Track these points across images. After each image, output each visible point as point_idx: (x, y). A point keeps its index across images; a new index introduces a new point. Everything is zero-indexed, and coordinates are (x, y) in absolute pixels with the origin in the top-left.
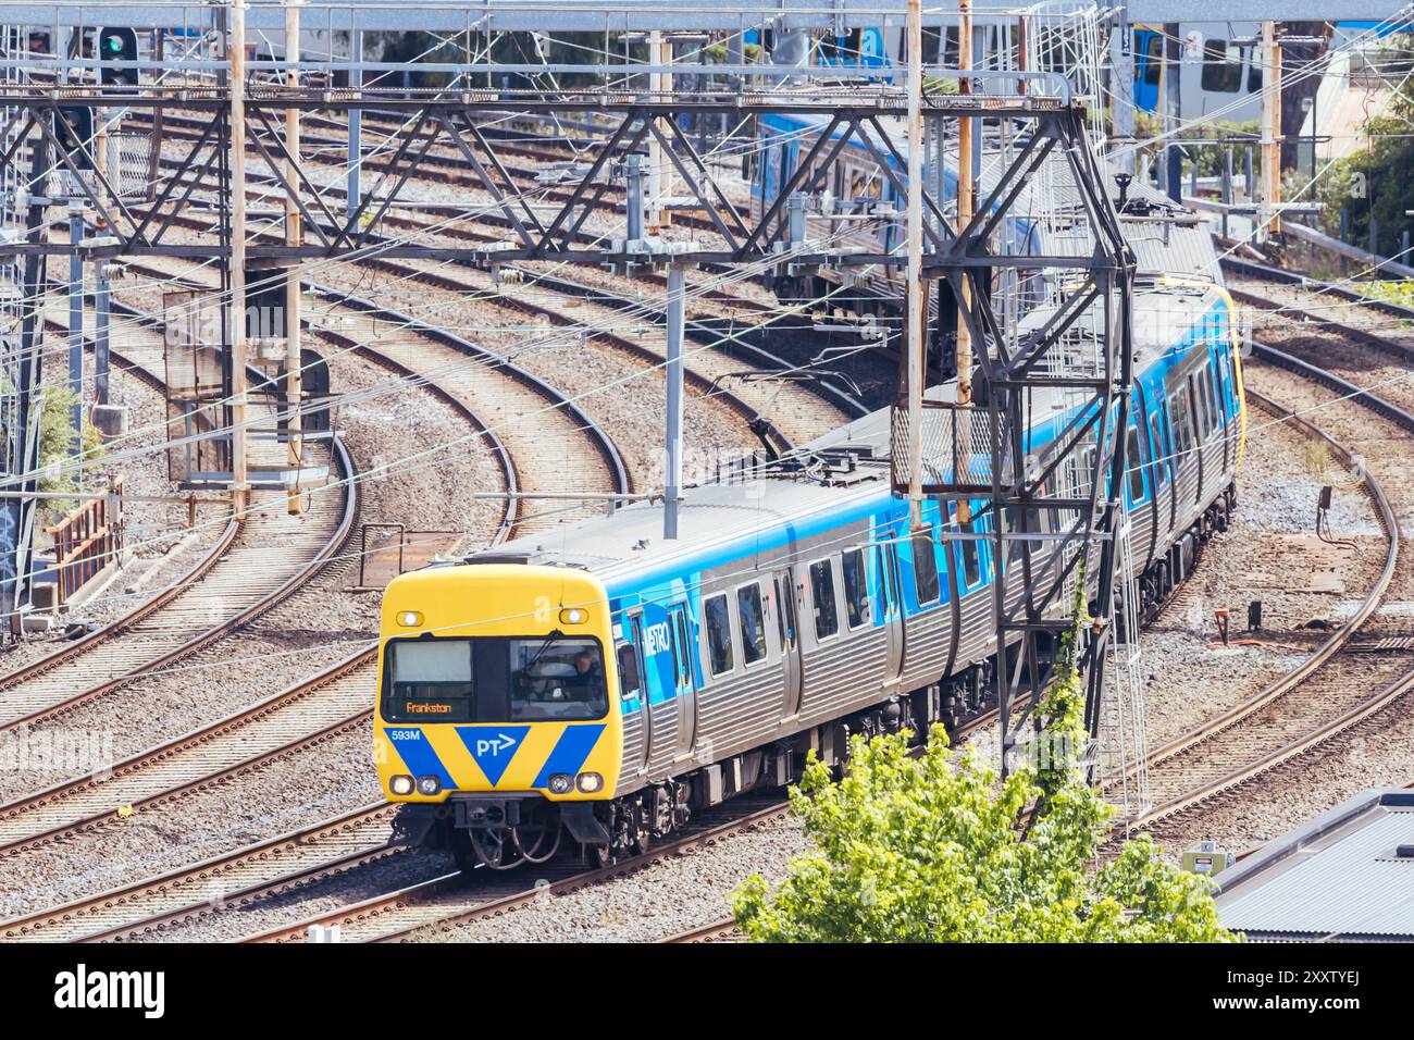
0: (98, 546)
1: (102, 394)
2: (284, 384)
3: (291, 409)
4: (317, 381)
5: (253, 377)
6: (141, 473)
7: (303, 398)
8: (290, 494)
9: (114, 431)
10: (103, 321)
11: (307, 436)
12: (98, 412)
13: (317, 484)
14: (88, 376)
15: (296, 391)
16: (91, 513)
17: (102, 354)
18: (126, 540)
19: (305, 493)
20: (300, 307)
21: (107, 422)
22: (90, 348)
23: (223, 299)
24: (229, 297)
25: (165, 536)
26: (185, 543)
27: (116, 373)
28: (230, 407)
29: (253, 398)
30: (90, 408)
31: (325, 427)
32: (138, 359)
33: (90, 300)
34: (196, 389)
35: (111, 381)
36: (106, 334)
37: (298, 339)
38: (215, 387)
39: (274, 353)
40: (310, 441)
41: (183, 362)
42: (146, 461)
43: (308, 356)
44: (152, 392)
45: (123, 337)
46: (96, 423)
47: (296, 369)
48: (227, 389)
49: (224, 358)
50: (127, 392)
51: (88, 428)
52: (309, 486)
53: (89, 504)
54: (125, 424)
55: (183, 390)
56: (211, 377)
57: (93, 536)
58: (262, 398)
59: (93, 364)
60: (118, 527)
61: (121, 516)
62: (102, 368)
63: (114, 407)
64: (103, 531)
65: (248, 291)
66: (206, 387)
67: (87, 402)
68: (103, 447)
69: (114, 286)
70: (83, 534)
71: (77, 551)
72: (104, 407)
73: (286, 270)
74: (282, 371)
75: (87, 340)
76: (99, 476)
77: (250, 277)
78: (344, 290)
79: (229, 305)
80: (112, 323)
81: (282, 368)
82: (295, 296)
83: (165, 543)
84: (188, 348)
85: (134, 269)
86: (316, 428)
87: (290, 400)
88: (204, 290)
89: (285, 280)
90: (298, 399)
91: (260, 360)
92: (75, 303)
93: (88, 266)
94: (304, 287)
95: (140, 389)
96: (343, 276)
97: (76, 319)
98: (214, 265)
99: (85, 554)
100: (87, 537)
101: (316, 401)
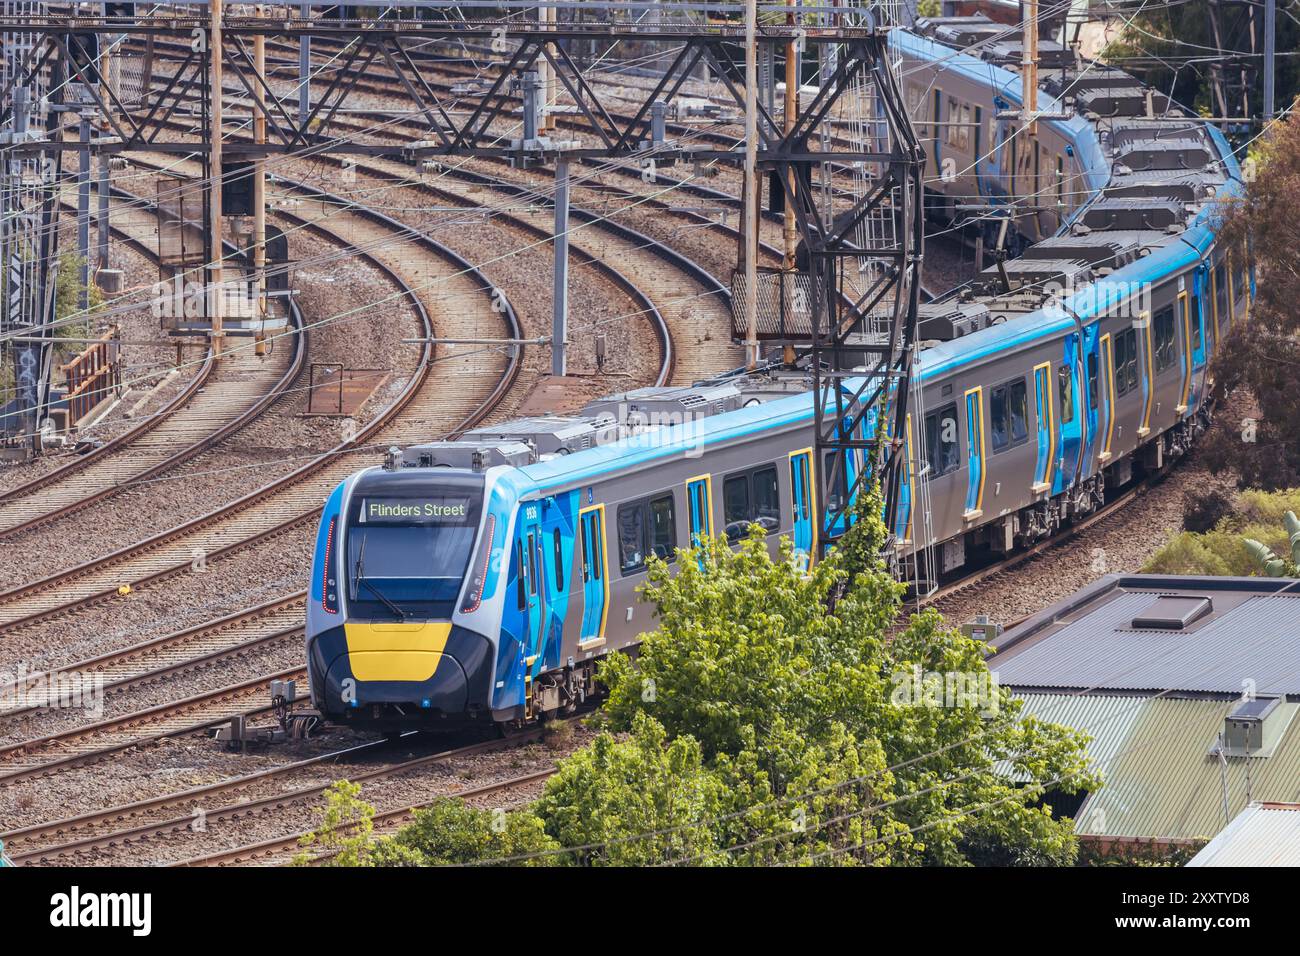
0: (101, 381)
1: (104, 260)
2: (252, 253)
3: (258, 272)
4: (278, 250)
5: (226, 249)
6: (134, 323)
7: (266, 264)
8: (257, 340)
9: (112, 288)
10: (104, 204)
11: (270, 294)
12: (101, 274)
13: (277, 332)
14: (93, 248)
15: (262, 259)
16: (96, 354)
17: (103, 228)
18: (123, 375)
19: (269, 339)
20: (265, 196)
21: (107, 282)
22: (95, 224)
23: (204, 186)
24: (209, 185)
25: (153, 373)
26: (169, 378)
27: (115, 247)
28: (210, 271)
29: (229, 264)
30: (94, 272)
31: (285, 287)
32: (133, 233)
33: (95, 186)
34: (183, 256)
35: (110, 250)
36: (107, 214)
37: (262, 219)
38: (198, 255)
39: (244, 229)
40: (272, 298)
41: (173, 234)
42: (138, 313)
43: (271, 230)
44: (143, 260)
45: (121, 217)
46: (99, 283)
47: (262, 241)
48: (207, 256)
49: (205, 235)
50: (124, 258)
51: (91, 286)
52: (271, 333)
53: (93, 347)
54: (121, 284)
55: (172, 257)
56: (194, 247)
57: (97, 373)
58: (233, 264)
59: (96, 237)
60: (115, 368)
61: (119, 357)
62: (103, 240)
63: (113, 271)
64: (105, 369)
65: (224, 180)
66: (191, 255)
67: (93, 268)
68: (105, 303)
69: (115, 175)
70: (89, 371)
71: (84, 384)
72: (104, 271)
73: (253, 163)
74: (250, 242)
75: (92, 218)
76: (101, 325)
77: (225, 168)
78: (294, 178)
79: (209, 191)
80: (112, 205)
81: (251, 240)
82: (260, 183)
83: (154, 378)
84: (176, 224)
85: (132, 162)
86: (277, 287)
87: (258, 265)
88: (189, 179)
89: (253, 170)
90: (263, 265)
91: (234, 234)
92: (83, 189)
93: (95, 160)
94: (267, 177)
95: (133, 257)
96: (293, 168)
97: (84, 201)
98: (196, 159)
99: (90, 387)
100: (93, 373)
101: (277, 266)
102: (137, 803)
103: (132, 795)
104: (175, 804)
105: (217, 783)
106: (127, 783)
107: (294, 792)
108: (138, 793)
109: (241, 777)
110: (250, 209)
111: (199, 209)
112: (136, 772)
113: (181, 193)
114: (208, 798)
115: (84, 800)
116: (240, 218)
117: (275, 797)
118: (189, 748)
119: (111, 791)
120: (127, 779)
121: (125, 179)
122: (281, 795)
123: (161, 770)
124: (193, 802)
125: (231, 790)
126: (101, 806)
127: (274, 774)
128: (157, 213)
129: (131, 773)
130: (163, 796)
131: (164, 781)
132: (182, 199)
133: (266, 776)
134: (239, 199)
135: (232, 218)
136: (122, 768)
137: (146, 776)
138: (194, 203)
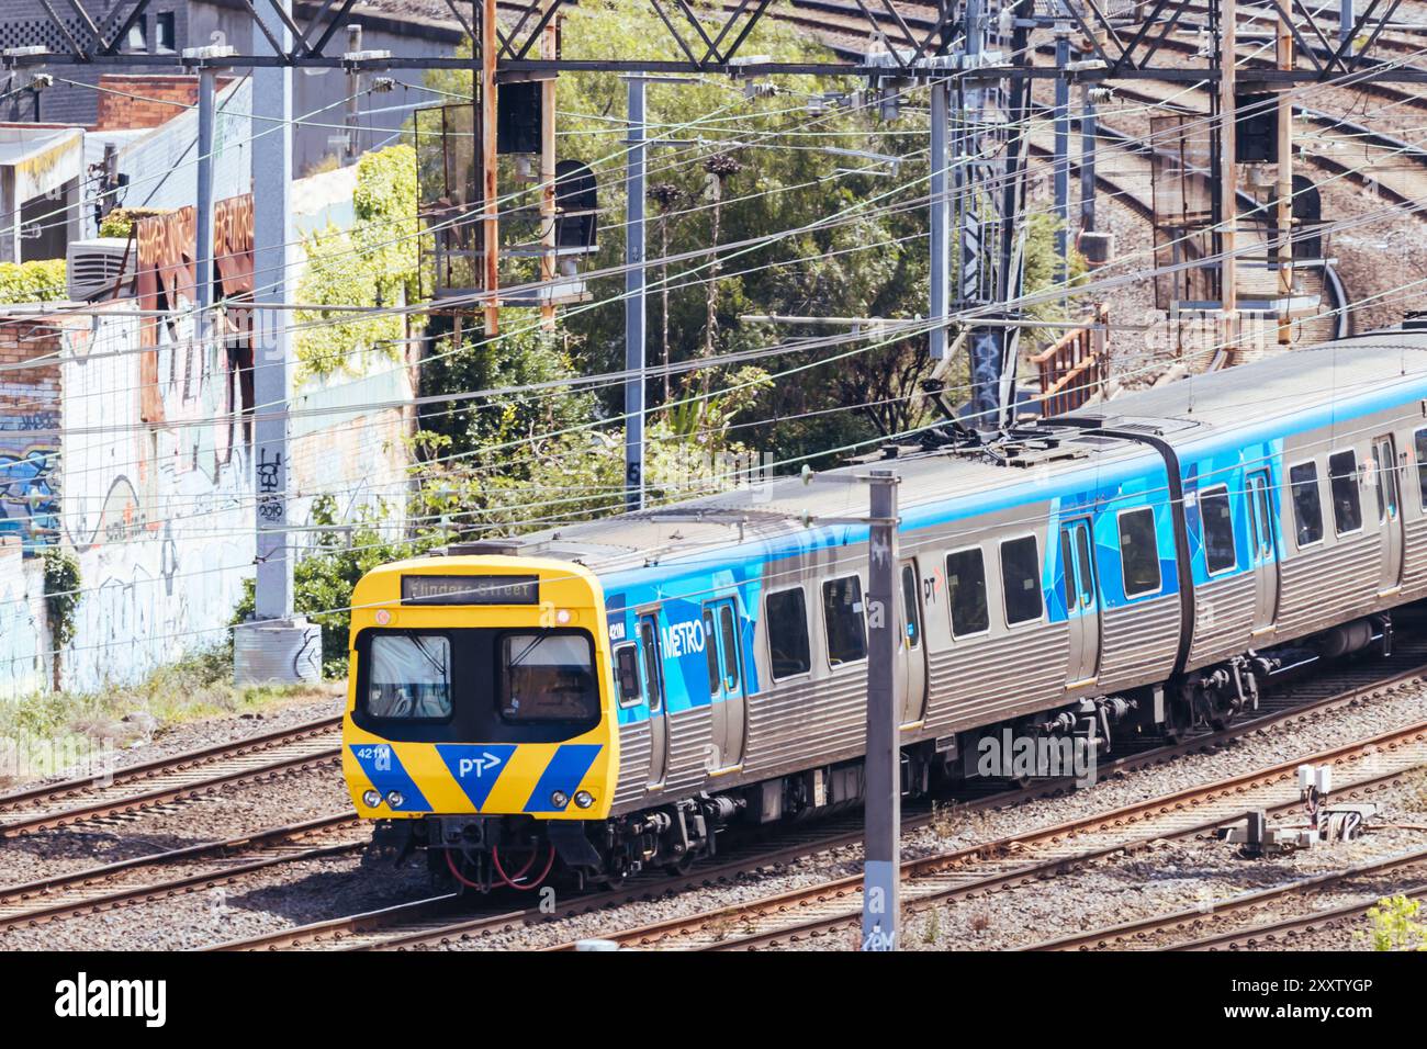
0: (1085, 376)
1: (1088, 221)
2: (1274, 211)
3: (1281, 236)
4: (1308, 207)
5: (1242, 203)
6: (1127, 302)
7: (1293, 225)
8: (1281, 323)
9: (1099, 257)
10: (1089, 145)
11: (1298, 264)
12: (1085, 239)
13: (1307, 313)
14: (1073, 203)
15: (1287, 218)
16: (1076, 342)
17: (1088, 179)
18: (1112, 370)
19: (1295, 323)
20: (1291, 133)
21: (1094, 250)
22: (1076, 173)
23: (1212, 124)
24: (1218, 122)
25: (1151, 366)
26: (1171, 374)
27: (1102, 198)
28: (1220, 234)
29: (1243, 225)
30: (1076, 235)
31: (1317, 255)
32: (1125, 185)
33: (1076, 125)
34: (1185, 215)
35: (1097, 207)
36: (1092, 158)
37: (1288, 165)
38: (1203, 213)
39: (1263, 181)
40: (1301, 268)
41: (1172, 187)
42: (1133, 289)
43: (1299, 182)
44: (1139, 220)
45: (1108, 162)
46: (1082, 250)
47: (1287, 195)
48: (1216, 215)
49: (1213, 185)
50: (1114, 219)
51: (1073, 255)
52: (1299, 315)
53: (1074, 333)
54: (1111, 250)
55: (1171, 216)
56: (1199, 204)
57: (1078, 366)
58: (1252, 225)
59: (1079, 190)
60: (1104, 358)
61: (1106, 345)
62: (1088, 194)
63: (1100, 234)
64: (1089, 362)
65: (1238, 116)
66: (1194, 214)
67: (1073, 229)
68: (1088, 274)
69: (1101, 111)
70: (1068, 364)
71: (1062, 381)
72: (1090, 234)
73: (1276, 95)
74: (1272, 197)
75: (1072, 165)
76: (1084, 304)
77: (1239, 102)
78: (1336, 114)
79: (1219, 130)
80: (1099, 147)
81: (1273, 194)
82: (1286, 121)
83: (1151, 373)
84: (1175, 174)
85: (1120, 93)
86: (1307, 256)
87: (1281, 227)
88: (1193, 115)
89: (1276, 104)
90: (1289, 226)
91: (1250, 186)
92: (1060, 127)
93: (1074, 90)
94: (1296, 111)
95: (1125, 216)
96: (1335, 101)
97: (1061, 143)
98: (1203, 89)
99: (1070, 384)
100: (1072, 367)
101: (1307, 228)
102: (1125, 925)
103: (1117, 913)
104: (1174, 926)
105: (1227, 899)
106: (1111, 898)
107: (1329, 911)
108: (1125, 912)
109: (1260, 892)
110: (1272, 155)
111: (1207, 153)
112: (1123, 884)
113: (1181, 133)
114: (1217, 919)
115: (1054, 920)
116: (1258, 166)
117: (1305, 917)
118: (1192, 853)
119: (1090, 909)
120: (1110, 892)
121: (1115, 114)
122: (1312, 915)
123: (1157, 883)
124: (1197, 924)
125: (1246, 909)
126: (1077, 928)
127: (1303, 887)
128: (1154, 159)
129: (1115, 885)
130: (1158, 916)
131: (1160, 897)
132: (1183, 141)
133: (1292, 890)
134: (1258, 140)
135: (1248, 166)
136: (1105, 881)
137: (1137, 889)
138: (1199, 146)
